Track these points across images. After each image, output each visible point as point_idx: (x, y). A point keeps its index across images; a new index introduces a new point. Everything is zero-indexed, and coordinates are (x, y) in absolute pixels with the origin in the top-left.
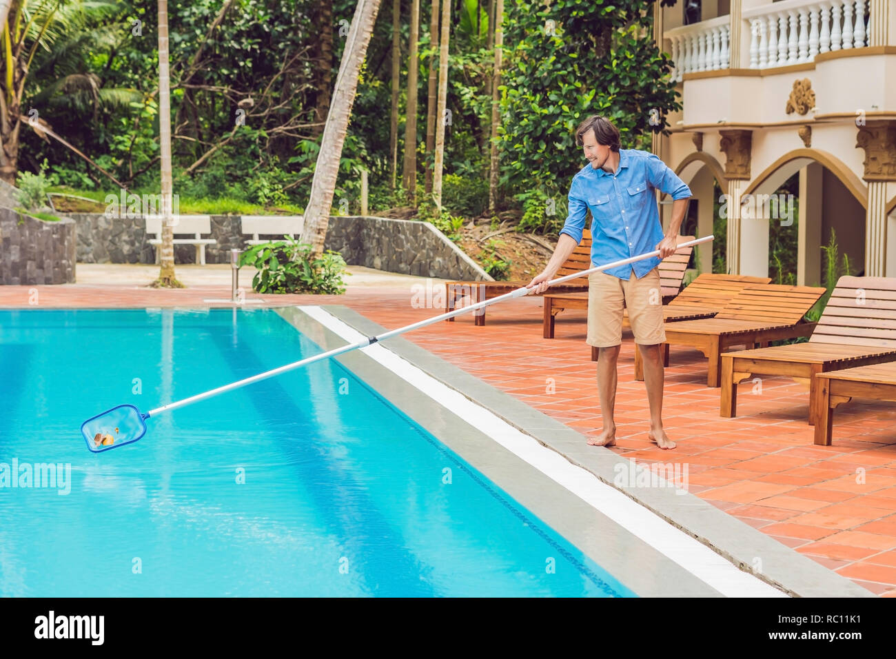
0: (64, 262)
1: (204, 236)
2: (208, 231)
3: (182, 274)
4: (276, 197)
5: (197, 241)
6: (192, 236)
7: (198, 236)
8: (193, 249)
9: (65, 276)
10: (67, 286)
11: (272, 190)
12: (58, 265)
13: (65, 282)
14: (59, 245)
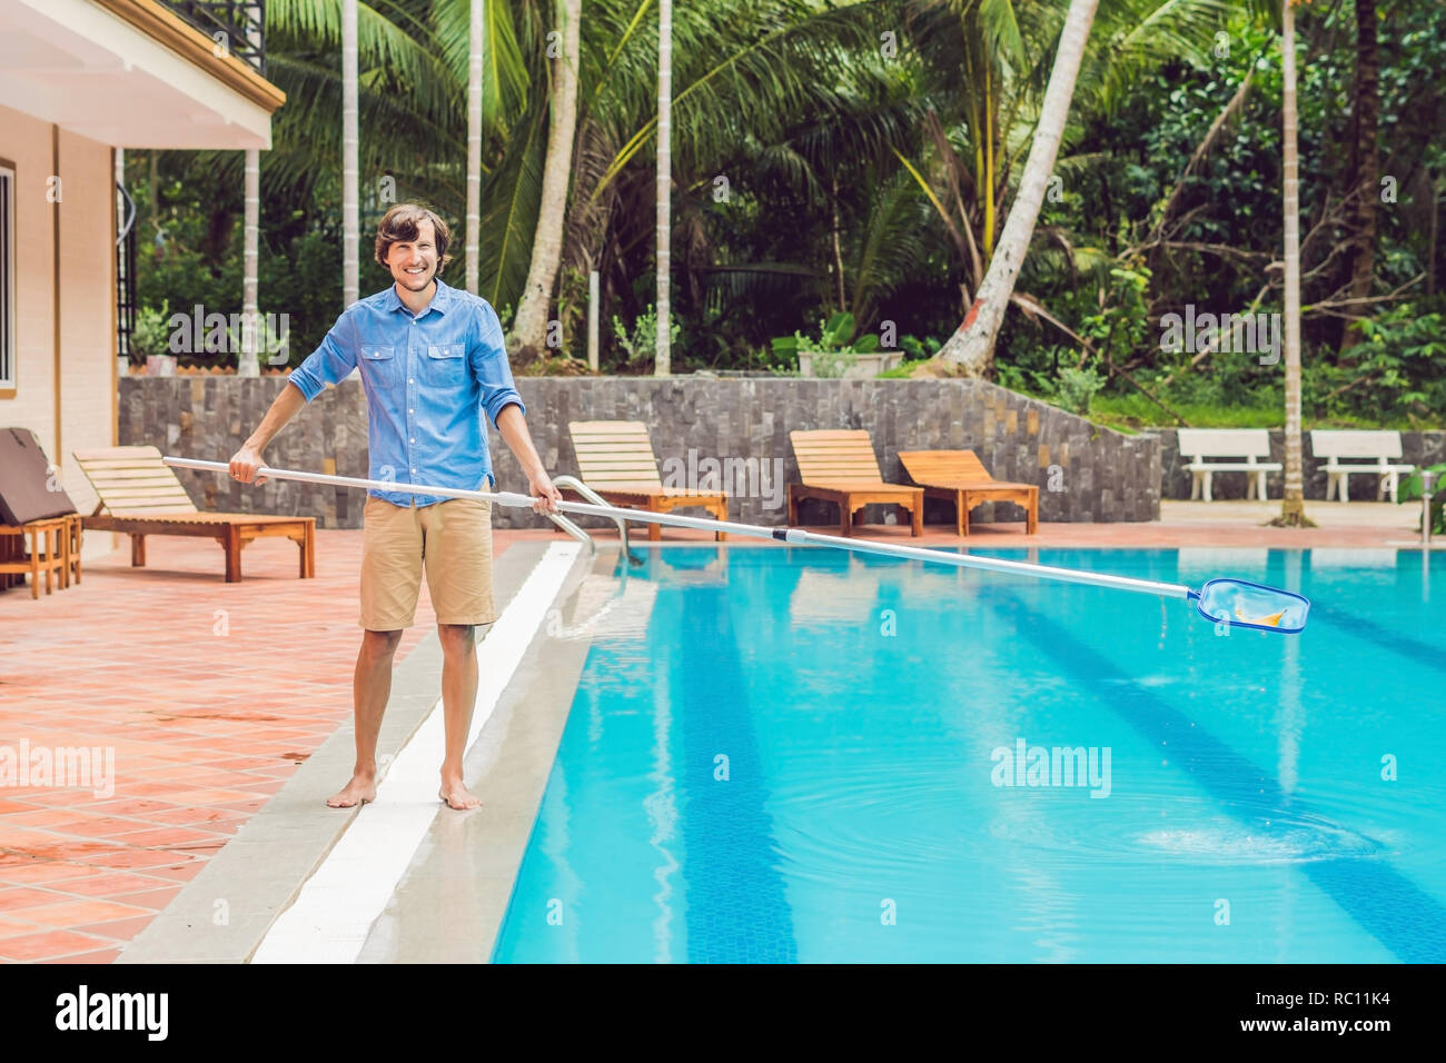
0: (1149, 491)
1: (1260, 460)
2: (1266, 452)
3: (1312, 510)
4: (1330, 403)
5: (1251, 466)
6: (1243, 460)
7: (1252, 460)
8: (1243, 477)
9: (1148, 513)
10: (1153, 523)
11: (1321, 394)
12: (1141, 495)
13: (1149, 520)
14: (1144, 470)
